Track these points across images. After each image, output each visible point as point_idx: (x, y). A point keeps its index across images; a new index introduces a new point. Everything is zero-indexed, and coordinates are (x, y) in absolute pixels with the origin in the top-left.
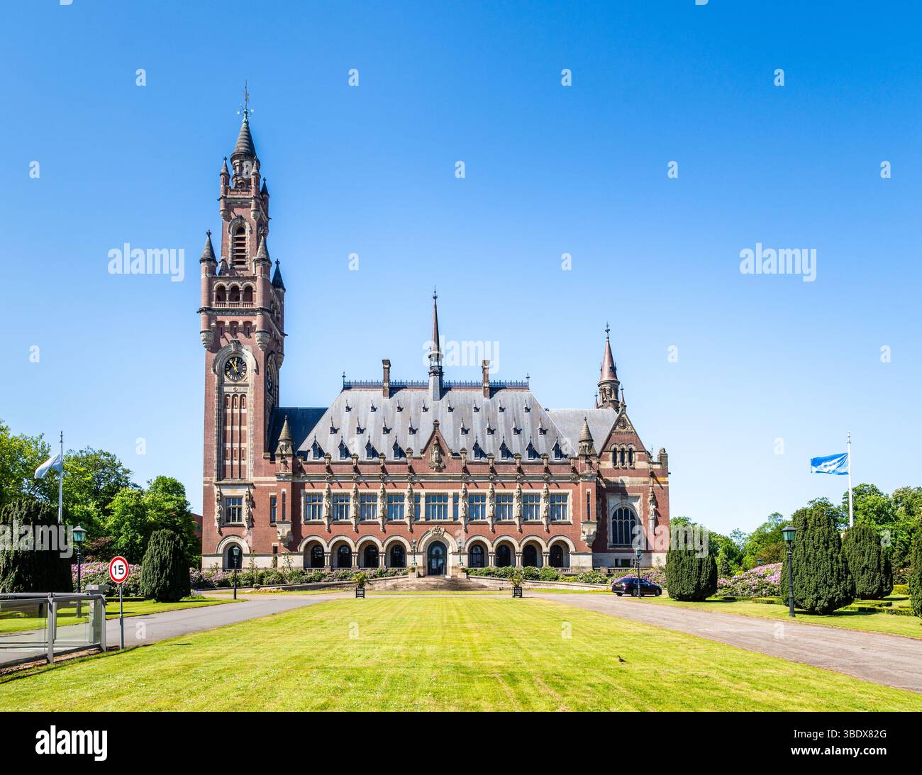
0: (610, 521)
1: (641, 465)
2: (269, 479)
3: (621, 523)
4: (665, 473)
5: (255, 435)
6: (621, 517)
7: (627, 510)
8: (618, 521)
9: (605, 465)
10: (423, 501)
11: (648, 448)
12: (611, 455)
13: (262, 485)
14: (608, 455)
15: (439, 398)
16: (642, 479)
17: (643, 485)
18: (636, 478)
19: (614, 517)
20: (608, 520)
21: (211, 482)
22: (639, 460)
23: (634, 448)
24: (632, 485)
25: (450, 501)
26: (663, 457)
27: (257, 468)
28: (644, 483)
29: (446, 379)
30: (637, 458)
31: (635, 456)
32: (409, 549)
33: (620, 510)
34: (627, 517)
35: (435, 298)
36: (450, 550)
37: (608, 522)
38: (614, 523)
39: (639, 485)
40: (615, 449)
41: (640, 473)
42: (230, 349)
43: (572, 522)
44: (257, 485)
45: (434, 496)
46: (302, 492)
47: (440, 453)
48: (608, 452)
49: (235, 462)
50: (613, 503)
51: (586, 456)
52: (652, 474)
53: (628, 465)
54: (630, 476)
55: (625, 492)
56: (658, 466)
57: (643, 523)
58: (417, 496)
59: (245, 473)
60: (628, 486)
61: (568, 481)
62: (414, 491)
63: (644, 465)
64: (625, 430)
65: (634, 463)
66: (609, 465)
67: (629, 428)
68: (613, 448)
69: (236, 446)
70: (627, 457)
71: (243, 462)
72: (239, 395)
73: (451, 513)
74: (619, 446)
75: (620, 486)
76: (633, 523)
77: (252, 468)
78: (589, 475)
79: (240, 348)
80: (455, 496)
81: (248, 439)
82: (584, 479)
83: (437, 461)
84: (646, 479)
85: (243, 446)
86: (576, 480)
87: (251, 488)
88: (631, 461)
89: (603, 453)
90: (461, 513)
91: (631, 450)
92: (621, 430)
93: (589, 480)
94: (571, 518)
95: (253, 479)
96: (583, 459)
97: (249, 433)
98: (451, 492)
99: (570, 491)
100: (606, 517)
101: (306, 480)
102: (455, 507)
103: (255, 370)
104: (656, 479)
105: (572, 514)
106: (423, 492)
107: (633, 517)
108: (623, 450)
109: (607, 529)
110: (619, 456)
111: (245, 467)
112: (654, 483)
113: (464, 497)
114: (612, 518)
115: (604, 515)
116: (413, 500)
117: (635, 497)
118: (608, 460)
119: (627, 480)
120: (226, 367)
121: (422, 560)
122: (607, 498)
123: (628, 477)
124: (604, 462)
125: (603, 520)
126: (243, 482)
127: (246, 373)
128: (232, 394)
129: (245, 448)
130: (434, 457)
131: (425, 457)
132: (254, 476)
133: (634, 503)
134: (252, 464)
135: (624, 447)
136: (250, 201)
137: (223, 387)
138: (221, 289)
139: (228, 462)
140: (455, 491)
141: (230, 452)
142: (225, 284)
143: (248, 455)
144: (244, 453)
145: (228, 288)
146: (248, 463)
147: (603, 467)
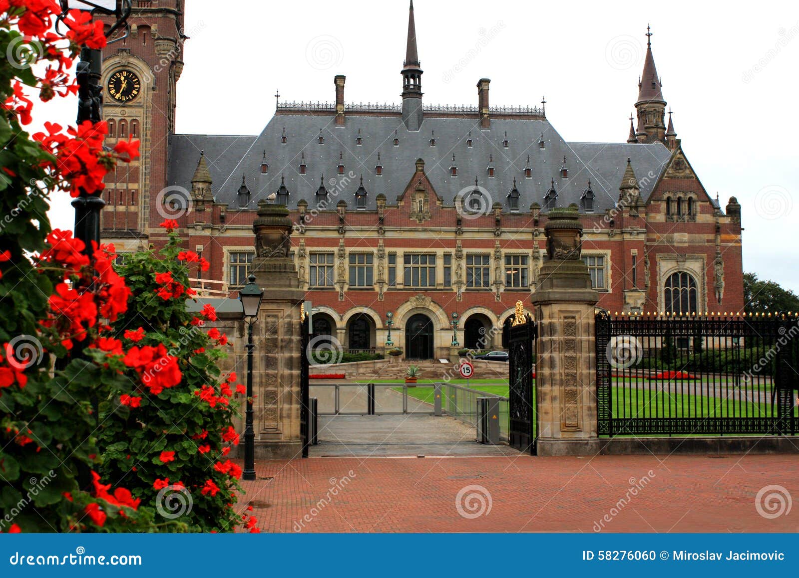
0: (661, 289)
1: (703, 218)
3: (676, 291)
4: (737, 229)
5: (152, 173)
6: (676, 284)
7: (684, 275)
8: (672, 289)
9: (654, 218)
10: (400, 263)
11: (713, 197)
12: (663, 205)
13: (162, 239)
14: (659, 205)
15: (417, 127)
16: (706, 237)
17: (706, 244)
18: (697, 235)
19: (668, 283)
20: (658, 287)
22: (702, 212)
23: (694, 196)
24: (692, 245)
25: (440, 263)
26: (734, 209)
27: (155, 218)
28: (708, 241)
29: (426, 103)
30: (699, 209)
31: (697, 207)
32: (379, 324)
33: (675, 275)
34: (684, 284)
36: (437, 327)
37: (658, 290)
38: (667, 292)
39: (701, 244)
40: (669, 198)
41: (702, 228)
42: (117, 60)
43: (610, 291)
44: (154, 238)
45: (416, 255)
46: (225, 249)
47: (426, 201)
48: (659, 201)
49: (122, 208)
50: (666, 268)
51: (631, 207)
52: (717, 229)
53: (686, 217)
54: (690, 232)
55: (683, 253)
56: (727, 220)
57: (706, 291)
58: (392, 257)
59: (136, 223)
60: (686, 245)
61: (605, 238)
62: (388, 250)
63: (708, 219)
64: (683, 174)
65: (695, 215)
66: (660, 218)
67: (688, 171)
68: (666, 196)
69: (121, 186)
70: (685, 207)
71: (133, 209)
72: (129, 119)
73: (440, 277)
74: (675, 195)
75: (675, 244)
76: (693, 292)
77: (147, 216)
78: (635, 232)
79: (132, 60)
80: (447, 257)
81: (141, 177)
82: (627, 237)
83: (421, 211)
84: (711, 237)
85: (133, 186)
86: (617, 238)
87: (145, 242)
88: (689, 214)
89: (652, 202)
90: (454, 278)
91: (690, 198)
92: (677, 174)
93: (634, 238)
94: (610, 285)
95: (148, 231)
96: (626, 212)
97: (142, 169)
98: (440, 252)
99: (609, 252)
100: (656, 284)
101: (229, 234)
102: (447, 271)
103: (153, 89)
104: (724, 236)
105: (610, 281)
106: (400, 251)
107: (693, 284)
108: (679, 198)
109: (658, 299)
110: (674, 207)
111: (136, 214)
112: (722, 241)
113: (459, 257)
114: (663, 284)
115: (655, 283)
116: (386, 261)
117: (696, 259)
118: (659, 212)
119: (686, 237)
120: (109, 83)
121: (398, 339)
122: (658, 260)
123: (686, 234)
124: (653, 215)
125: (651, 289)
126: (132, 234)
127: (138, 91)
128: (119, 118)
129: (137, 190)
130: (416, 207)
131: (403, 207)
132: (151, 226)
133: (694, 267)
134: (148, 211)
135: (681, 195)
137: (105, 109)
139: (110, 208)
140: (447, 250)
141: (114, 196)
143: (141, 200)
144: (134, 196)
146: (141, 210)
147: (653, 221)
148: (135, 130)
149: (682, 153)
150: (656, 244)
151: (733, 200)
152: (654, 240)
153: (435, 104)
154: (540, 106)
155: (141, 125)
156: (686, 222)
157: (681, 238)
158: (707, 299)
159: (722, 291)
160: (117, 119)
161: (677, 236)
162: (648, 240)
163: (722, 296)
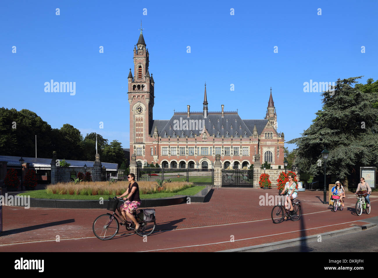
0: (263, 155)
1: (274, 138)
2: (150, 142)
3: (267, 156)
4: (283, 140)
5: (146, 130)
6: (267, 154)
7: (270, 152)
10: (200, 149)
11: (278, 132)
12: (265, 135)
13: (149, 144)
15: (206, 117)
16: (275, 142)
18: (273, 142)
19: (265, 154)
21: (132, 144)
23: (272, 133)
24: (272, 144)
25: (209, 149)
26: (283, 136)
27: (147, 140)
28: (276, 143)
29: (209, 111)
30: (273, 136)
31: (273, 135)
32: (195, 163)
33: (267, 152)
34: (269, 154)
35: (205, 85)
36: (209, 164)
38: (265, 156)
39: (274, 144)
40: (266, 133)
41: (274, 140)
42: (137, 104)
43: (250, 156)
44: (147, 144)
45: (204, 148)
46: (161, 147)
47: (206, 135)
49: (140, 138)
50: (265, 150)
51: (255, 136)
54: (271, 141)
55: (269, 146)
56: (281, 138)
57: (275, 156)
58: (198, 148)
59: (143, 141)
61: (248, 143)
62: (197, 146)
63: (276, 138)
64: (270, 127)
68: (265, 133)
69: (140, 133)
70: (270, 135)
71: (142, 138)
72: (141, 117)
73: (209, 153)
75: (267, 144)
76: (272, 156)
79: (141, 104)
80: (211, 148)
81: (144, 130)
82: (254, 143)
83: (205, 138)
84: (276, 142)
86: (252, 143)
87: (145, 145)
88: (271, 137)
89: (262, 134)
90: (212, 153)
92: (268, 127)
93: (255, 143)
95: (145, 143)
96: (253, 137)
97: (144, 129)
98: (209, 147)
99: (249, 147)
101: (162, 143)
102: (211, 151)
103: (146, 110)
104: (279, 142)
105: (250, 153)
106: (200, 147)
107: (272, 154)
108: (269, 133)
109: (262, 158)
110: (267, 135)
111: (143, 139)
112: (279, 144)
113: (214, 148)
115: (262, 153)
117: (273, 148)
118: (264, 137)
120: (136, 109)
121: (200, 167)
122: (262, 148)
124: (262, 137)
125: (261, 155)
126: (142, 143)
127: (142, 111)
129: (143, 133)
130: (204, 136)
131: (201, 136)
133: (272, 150)
134: (145, 138)
136: (143, 58)
137: (135, 115)
138: (134, 86)
139: (137, 138)
140: (211, 146)
141: (138, 135)
142: (136, 85)
143: (144, 135)
144: (142, 135)
145: (137, 86)
146: (144, 138)
147: (262, 139)
148: (142, 120)
149: (270, 122)
151: (283, 133)
152: (262, 143)
153: (211, 111)
154: (236, 111)
155: (143, 118)
156: (270, 139)
157: (269, 143)
159: (279, 156)
160: (138, 117)
161: (268, 142)
162: (260, 144)
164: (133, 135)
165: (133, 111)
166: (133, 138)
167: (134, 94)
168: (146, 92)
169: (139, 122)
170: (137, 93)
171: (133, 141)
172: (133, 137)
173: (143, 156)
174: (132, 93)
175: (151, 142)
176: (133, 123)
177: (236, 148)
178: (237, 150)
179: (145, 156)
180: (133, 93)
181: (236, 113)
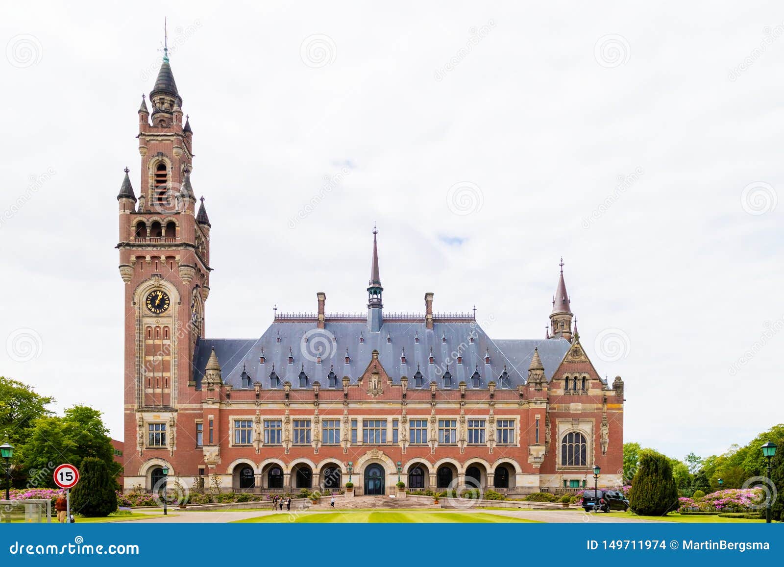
0: (559, 445)
1: (594, 392)
2: (194, 406)
3: (571, 447)
4: (620, 399)
5: (179, 366)
6: (571, 441)
7: (578, 434)
8: (568, 445)
9: (556, 392)
10: (360, 426)
11: (603, 377)
12: (563, 383)
13: (188, 412)
14: (560, 383)
15: (378, 328)
16: (595, 406)
17: (595, 411)
18: (588, 405)
19: (564, 440)
20: (557, 444)
21: (133, 409)
22: (593, 387)
23: (587, 376)
24: (584, 411)
25: (389, 427)
26: (619, 386)
27: (182, 397)
28: (597, 409)
29: (385, 311)
30: (591, 385)
31: (589, 383)
32: (344, 469)
33: (571, 434)
34: (577, 441)
35: (375, 233)
36: (387, 472)
37: (557, 445)
38: (564, 447)
39: (591, 411)
40: (567, 378)
41: (591, 400)
42: (151, 282)
43: (519, 445)
44: (182, 412)
45: (372, 421)
46: (231, 417)
47: (379, 381)
48: (559, 380)
49: (158, 391)
50: (564, 428)
51: (536, 383)
52: (605, 400)
53: (580, 392)
54: (582, 402)
55: (577, 418)
56: (613, 394)
57: (594, 446)
58: (354, 422)
59: (169, 401)
60: (580, 412)
61: (516, 407)
62: (351, 417)
63: (598, 393)
64: (579, 359)
65: (587, 390)
66: (560, 392)
67: (583, 357)
68: (565, 376)
69: (158, 375)
70: (579, 384)
71: (166, 391)
72: (162, 326)
73: (389, 437)
74: (572, 375)
75: (571, 412)
76: (584, 447)
77: (177, 396)
78: (539, 402)
79: (162, 282)
80: (395, 422)
81: (172, 368)
82: (533, 406)
83: (375, 388)
84: (600, 406)
85: (166, 375)
86: (525, 406)
87: (175, 414)
88: (583, 389)
89: (554, 381)
90: (400, 437)
91: (584, 378)
92: (574, 359)
93: (538, 406)
94: (518, 442)
95: (177, 406)
96: (532, 387)
97: (172, 363)
98: (390, 418)
99: (518, 417)
100: (555, 441)
101: (234, 407)
102: (395, 431)
103: (179, 303)
104: (609, 405)
105: (519, 438)
106: (360, 418)
107: (584, 440)
108: (576, 378)
109: (557, 452)
110: (571, 385)
111: (169, 394)
112: (608, 409)
113: (404, 422)
114: (561, 442)
115: (554, 439)
116: (349, 425)
117: (588, 422)
118: (560, 388)
119: (579, 406)
120: (147, 300)
121: (358, 481)
122: (557, 423)
123: (580, 404)
124: (554, 390)
125: (551, 444)
126: (167, 409)
127: (168, 306)
128: (155, 326)
129: (169, 377)
130: (372, 385)
131: (362, 385)
132: (179, 403)
133: (585, 429)
134: (177, 392)
135: (577, 375)
136: (172, 138)
137: (144, 319)
138: (141, 225)
139: (150, 391)
140: (395, 416)
141: (152, 382)
142: (144, 220)
143: (172, 384)
144: (166, 382)
145: (148, 224)
146: (172, 391)
147: (554, 394)
148: (166, 335)
149: (578, 343)
150: (556, 411)
151: (618, 379)
152: (554, 409)
153: (392, 313)
154: (472, 313)
155: (171, 330)
156: (580, 395)
157: (576, 407)
158: (594, 451)
159: (607, 446)
160: (153, 326)
161: (572, 405)
162: (550, 409)
163: (606, 450)
164: (137, 383)
165: (137, 306)
166: (136, 392)
167: (140, 249)
168: (181, 245)
169: (158, 342)
170: (149, 246)
171: (137, 401)
172: (137, 388)
173: (169, 448)
174: (133, 246)
175: (198, 406)
176: (137, 343)
177: (475, 421)
178: (479, 428)
179: (175, 448)
180: (134, 248)
181: (472, 319)
